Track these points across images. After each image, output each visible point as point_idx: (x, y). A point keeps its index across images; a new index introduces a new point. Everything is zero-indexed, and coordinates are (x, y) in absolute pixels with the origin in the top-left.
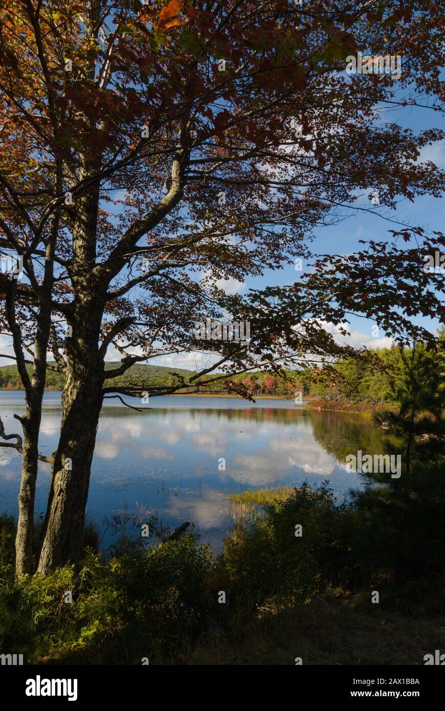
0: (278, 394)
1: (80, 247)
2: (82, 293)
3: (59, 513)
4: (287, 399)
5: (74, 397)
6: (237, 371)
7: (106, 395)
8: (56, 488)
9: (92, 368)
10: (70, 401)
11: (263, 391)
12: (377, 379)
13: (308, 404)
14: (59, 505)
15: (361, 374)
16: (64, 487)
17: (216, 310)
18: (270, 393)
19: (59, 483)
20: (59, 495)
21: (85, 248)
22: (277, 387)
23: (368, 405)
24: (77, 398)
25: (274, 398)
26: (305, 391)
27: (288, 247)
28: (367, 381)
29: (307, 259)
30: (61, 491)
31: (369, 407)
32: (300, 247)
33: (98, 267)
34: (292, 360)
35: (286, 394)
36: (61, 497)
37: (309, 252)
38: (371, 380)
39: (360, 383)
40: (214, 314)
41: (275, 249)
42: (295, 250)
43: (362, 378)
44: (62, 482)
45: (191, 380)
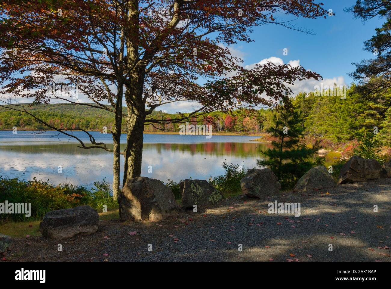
0: (236, 131)
1: (132, 51)
2: (134, 74)
3: (131, 175)
4: (244, 135)
5: (134, 124)
6: (208, 111)
7: (145, 123)
8: (129, 164)
9: (141, 111)
10: (131, 126)
11: (223, 129)
12: (320, 116)
13: (262, 139)
14: (131, 171)
15: (307, 112)
16: (133, 164)
17: (194, 76)
18: (229, 130)
19: (130, 161)
20: (131, 167)
21: (134, 51)
22: (235, 125)
23: (311, 138)
24: (135, 124)
25: (233, 134)
26: (260, 128)
27: (237, 36)
28: (311, 118)
29: (248, 43)
30: (132, 165)
31: (312, 140)
32: (243, 36)
33: (140, 61)
34: (235, 106)
35: (243, 131)
36: (132, 168)
37: (249, 39)
38: (315, 117)
39: (306, 120)
40: (193, 78)
41: (229, 37)
42: (241, 38)
43: (308, 116)
44: (132, 161)
45: (190, 115)
